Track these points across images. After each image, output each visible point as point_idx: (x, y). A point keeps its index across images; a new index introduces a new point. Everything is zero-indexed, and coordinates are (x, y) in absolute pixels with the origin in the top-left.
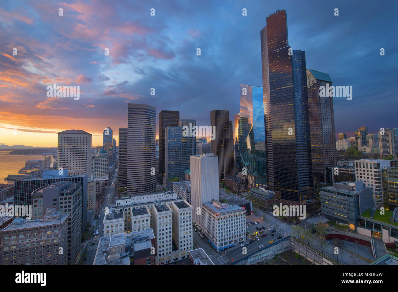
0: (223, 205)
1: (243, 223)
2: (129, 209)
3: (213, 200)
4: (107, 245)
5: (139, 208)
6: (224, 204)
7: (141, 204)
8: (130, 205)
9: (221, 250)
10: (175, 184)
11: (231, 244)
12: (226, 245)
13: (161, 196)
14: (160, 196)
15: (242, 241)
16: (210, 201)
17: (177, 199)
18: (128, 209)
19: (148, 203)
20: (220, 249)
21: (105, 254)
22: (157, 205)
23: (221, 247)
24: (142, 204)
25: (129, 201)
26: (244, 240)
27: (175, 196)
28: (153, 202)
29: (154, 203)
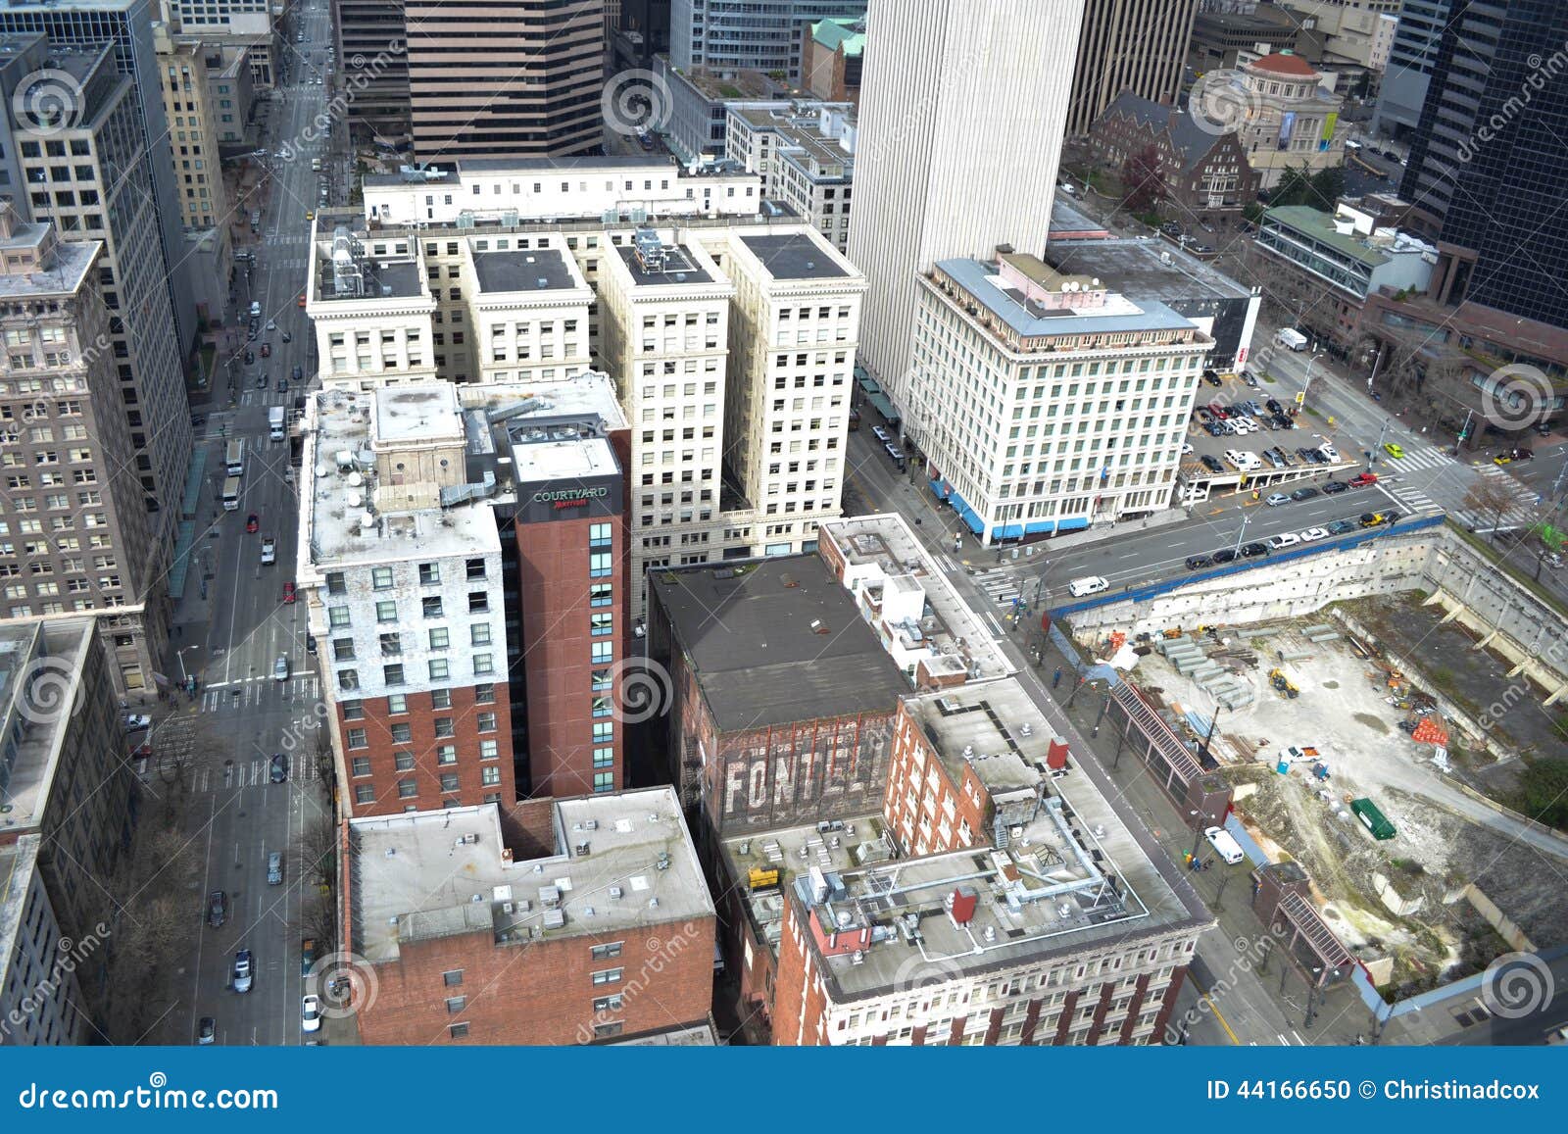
0: (1066, 287)
1: (1175, 410)
2: (453, 249)
3: (1005, 250)
4: (358, 434)
5: (513, 247)
6: (1075, 286)
7: (522, 222)
8: (452, 225)
9: (1007, 541)
10: (743, 113)
11: (1073, 516)
12: (1041, 519)
13: (656, 185)
14: (648, 185)
15: (1143, 508)
16: (985, 253)
17: (759, 218)
18: (442, 245)
19: (573, 221)
20: (998, 535)
21: (355, 478)
22: (626, 242)
23: (1009, 523)
24: (526, 223)
25: (448, 200)
26: (1152, 506)
27: (749, 192)
28: (598, 220)
29: (608, 228)
